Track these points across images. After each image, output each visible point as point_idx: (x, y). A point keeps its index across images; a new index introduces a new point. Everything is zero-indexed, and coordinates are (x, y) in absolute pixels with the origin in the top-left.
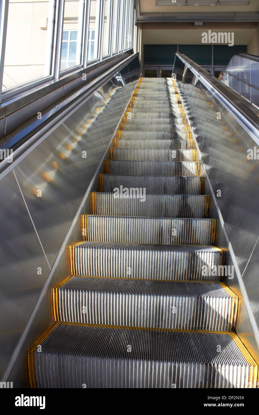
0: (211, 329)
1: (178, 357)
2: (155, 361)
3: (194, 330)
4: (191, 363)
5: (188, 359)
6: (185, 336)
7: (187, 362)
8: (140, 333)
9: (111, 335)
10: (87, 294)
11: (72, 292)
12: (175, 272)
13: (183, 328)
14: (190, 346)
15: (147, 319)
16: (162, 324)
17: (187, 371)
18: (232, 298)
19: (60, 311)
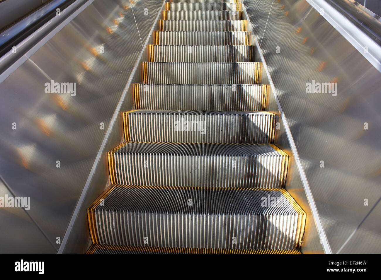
0: (262, 187)
1: (232, 210)
2: (210, 214)
3: (246, 188)
4: (244, 214)
5: (241, 211)
6: (238, 193)
7: (241, 214)
8: (194, 192)
9: (167, 194)
10: (142, 156)
11: (127, 156)
12: (227, 135)
13: (236, 186)
14: (243, 201)
15: (201, 179)
16: (215, 183)
17: (240, 222)
18: (282, 156)
19: (117, 175)
